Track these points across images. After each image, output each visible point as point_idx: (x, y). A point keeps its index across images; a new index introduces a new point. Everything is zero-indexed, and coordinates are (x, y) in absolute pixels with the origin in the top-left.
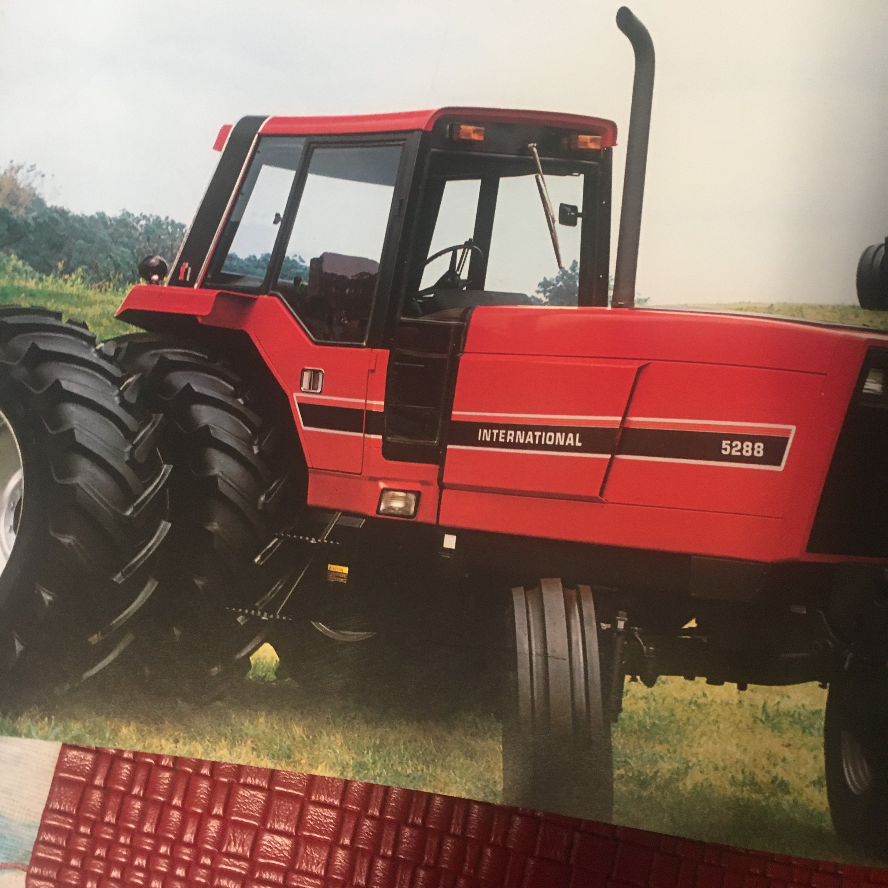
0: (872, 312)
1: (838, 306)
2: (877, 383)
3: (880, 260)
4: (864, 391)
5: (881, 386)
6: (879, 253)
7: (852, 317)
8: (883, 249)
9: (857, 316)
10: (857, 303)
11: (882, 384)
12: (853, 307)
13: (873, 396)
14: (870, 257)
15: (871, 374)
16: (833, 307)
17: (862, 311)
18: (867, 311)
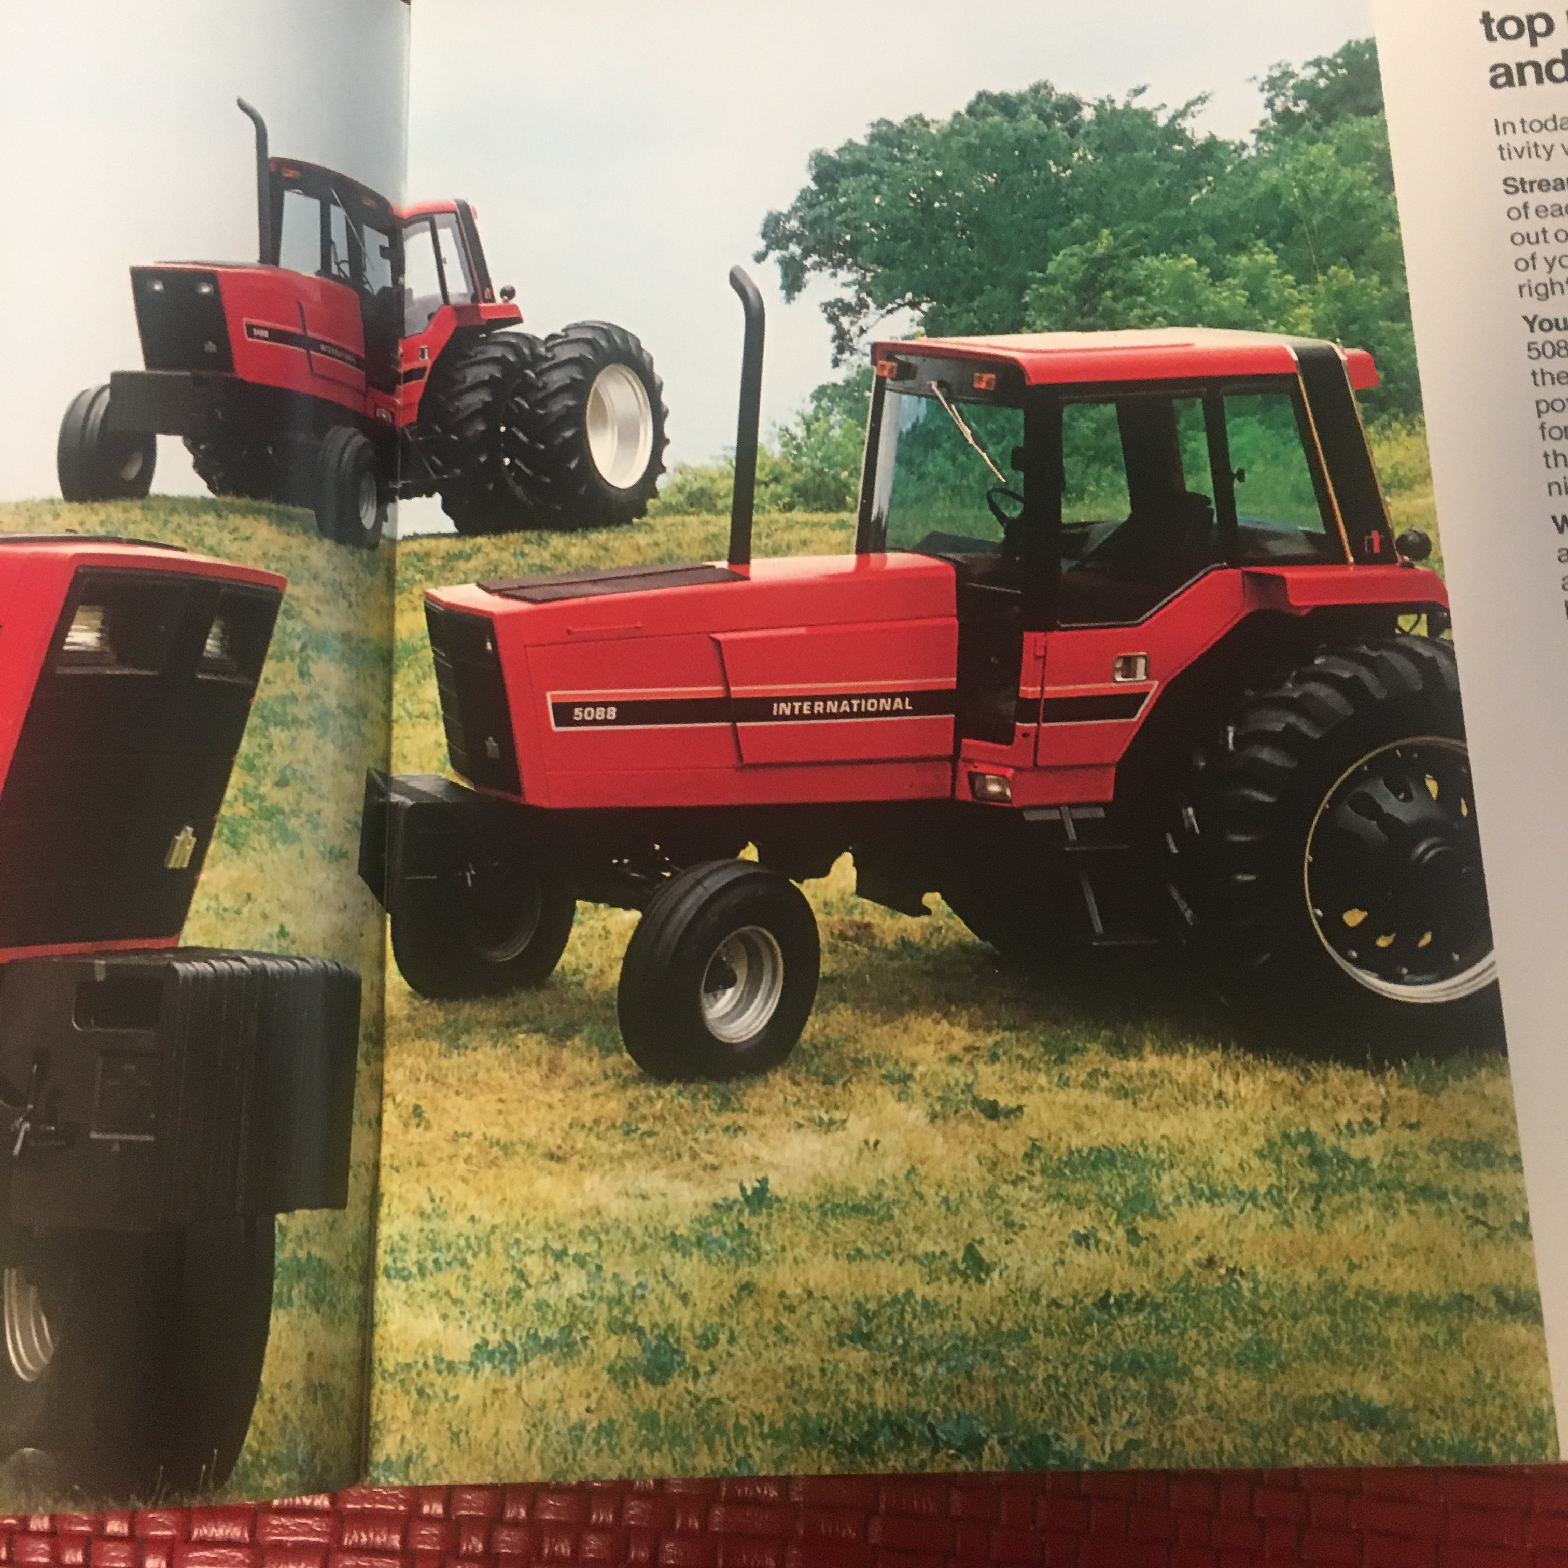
0: (83, 506)
1: (25, 503)
2: (91, 629)
3: (101, 413)
4: (66, 648)
5: (97, 635)
6: (99, 401)
7: (48, 518)
8: (107, 394)
9: (57, 516)
10: (58, 494)
11: (100, 631)
12: (52, 501)
13: (82, 656)
14: (82, 411)
15: (79, 615)
16: (17, 506)
17: (67, 506)
18: (76, 505)
